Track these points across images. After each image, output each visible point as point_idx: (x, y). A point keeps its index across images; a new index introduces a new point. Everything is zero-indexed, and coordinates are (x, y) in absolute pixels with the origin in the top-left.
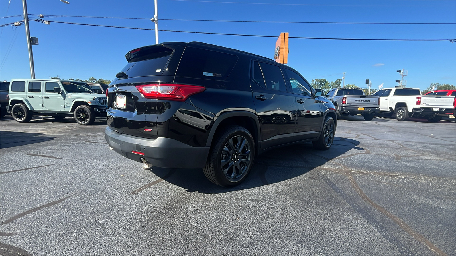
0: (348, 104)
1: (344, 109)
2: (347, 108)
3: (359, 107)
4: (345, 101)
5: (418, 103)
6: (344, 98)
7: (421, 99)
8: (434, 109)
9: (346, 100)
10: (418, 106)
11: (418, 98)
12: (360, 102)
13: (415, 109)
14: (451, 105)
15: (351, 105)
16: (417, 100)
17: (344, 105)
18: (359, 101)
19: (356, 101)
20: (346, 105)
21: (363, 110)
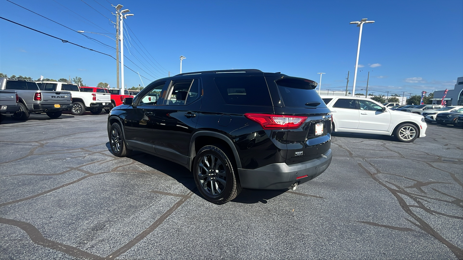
0: (44, 101)
1: (40, 107)
2: (44, 106)
3: (55, 104)
4: (41, 98)
5: (94, 99)
6: (37, 93)
7: (95, 95)
8: (103, 103)
9: (41, 96)
10: (95, 102)
11: (93, 95)
12: (56, 99)
13: (92, 104)
14: (109, 101)
15: (48, 101)
16: (93, 96)
17: (38, 102)
18: (55, 97)
19: (52, 97)
20: (42, 102)
21: (60, 108)
